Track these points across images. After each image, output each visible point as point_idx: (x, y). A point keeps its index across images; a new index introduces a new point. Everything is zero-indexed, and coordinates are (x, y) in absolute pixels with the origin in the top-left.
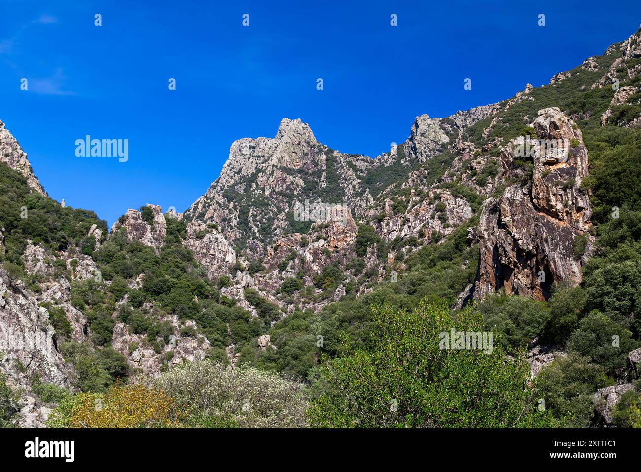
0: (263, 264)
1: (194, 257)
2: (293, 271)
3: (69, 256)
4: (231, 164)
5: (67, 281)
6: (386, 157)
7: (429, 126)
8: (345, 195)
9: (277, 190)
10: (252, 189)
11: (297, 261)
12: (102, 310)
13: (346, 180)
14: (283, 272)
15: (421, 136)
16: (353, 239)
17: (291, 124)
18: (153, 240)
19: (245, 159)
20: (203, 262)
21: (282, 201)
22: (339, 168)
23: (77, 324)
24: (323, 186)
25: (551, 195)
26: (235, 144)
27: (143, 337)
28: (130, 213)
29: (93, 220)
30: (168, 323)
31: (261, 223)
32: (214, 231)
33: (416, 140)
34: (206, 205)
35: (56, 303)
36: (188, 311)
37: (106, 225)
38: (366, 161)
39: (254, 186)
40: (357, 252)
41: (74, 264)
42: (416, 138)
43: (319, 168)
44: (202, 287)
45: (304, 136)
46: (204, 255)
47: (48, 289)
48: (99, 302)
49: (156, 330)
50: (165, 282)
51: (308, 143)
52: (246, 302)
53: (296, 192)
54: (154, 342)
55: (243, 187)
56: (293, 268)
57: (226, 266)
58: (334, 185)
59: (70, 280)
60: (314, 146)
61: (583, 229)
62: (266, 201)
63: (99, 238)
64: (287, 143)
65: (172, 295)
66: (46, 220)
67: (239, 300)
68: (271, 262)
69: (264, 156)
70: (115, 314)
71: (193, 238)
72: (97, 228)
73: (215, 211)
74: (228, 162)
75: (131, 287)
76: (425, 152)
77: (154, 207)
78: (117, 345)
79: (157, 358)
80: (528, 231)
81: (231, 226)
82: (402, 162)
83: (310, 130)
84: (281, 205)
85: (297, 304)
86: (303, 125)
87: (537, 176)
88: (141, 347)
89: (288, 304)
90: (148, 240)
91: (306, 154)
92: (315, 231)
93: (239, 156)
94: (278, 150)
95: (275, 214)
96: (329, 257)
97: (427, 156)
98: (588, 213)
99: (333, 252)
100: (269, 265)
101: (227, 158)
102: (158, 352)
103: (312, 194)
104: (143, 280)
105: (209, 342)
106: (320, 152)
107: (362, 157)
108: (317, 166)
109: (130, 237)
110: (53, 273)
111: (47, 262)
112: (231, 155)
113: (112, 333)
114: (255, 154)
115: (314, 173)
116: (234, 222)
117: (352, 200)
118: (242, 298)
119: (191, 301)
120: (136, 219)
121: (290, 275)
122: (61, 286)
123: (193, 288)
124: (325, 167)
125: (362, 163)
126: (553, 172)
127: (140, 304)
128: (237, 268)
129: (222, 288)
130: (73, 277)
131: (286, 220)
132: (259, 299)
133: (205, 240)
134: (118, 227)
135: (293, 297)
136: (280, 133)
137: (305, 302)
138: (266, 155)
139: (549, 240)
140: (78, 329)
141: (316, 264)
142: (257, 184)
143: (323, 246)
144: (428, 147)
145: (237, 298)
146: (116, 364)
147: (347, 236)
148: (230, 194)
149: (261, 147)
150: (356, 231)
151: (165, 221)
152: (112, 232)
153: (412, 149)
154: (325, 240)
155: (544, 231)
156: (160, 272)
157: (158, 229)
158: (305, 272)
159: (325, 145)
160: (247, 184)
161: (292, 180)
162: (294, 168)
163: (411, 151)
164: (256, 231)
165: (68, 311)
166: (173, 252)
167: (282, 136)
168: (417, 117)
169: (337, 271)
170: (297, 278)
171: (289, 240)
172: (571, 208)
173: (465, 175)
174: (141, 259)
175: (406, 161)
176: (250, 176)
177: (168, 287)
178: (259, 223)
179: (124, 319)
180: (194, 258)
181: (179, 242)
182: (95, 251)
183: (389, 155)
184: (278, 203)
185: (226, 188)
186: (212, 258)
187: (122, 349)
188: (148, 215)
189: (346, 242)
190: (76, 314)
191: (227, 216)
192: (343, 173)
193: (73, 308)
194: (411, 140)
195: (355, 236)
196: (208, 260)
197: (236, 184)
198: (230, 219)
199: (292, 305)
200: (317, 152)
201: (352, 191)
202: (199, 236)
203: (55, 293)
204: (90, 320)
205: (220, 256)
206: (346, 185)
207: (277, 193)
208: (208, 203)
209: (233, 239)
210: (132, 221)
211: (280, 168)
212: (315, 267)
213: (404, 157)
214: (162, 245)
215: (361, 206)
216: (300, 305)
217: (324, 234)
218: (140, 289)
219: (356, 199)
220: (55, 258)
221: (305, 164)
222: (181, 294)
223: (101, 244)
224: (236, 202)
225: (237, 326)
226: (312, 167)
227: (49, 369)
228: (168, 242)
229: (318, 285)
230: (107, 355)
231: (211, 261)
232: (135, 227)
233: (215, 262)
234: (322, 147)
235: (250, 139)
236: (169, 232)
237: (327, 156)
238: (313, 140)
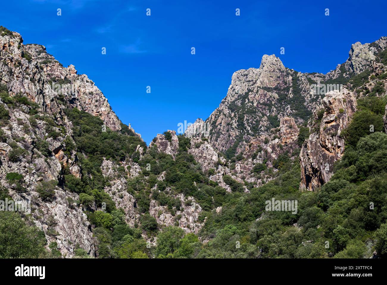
0: (243, 156)
1: (195, 158)
2: (261, 159)
3: (126, 164)
4: (233, 87)
5: (124, 179)
6: (334, 72)
7: (361, 50)
8: (305, 101)
9: (261, 102)
10: (246, 103)
11: (263, 152)
12: (143, 194)
13: (305, 92)
14: (255, 160)
15: (356, 57)
16: (296, 137)
17: (268, 59)
18: (171, 151)
19: (241, 83)
20: (200, 161)
21: (265, 109)
22: (301, 84)
23: (130, 202)
24: (290, 97)
25: (326, 140)
26: (235, 74)
27: (165, 207)
28: (158, 136)
29: (138, 142)
30: (178, 198)
31: (252, 124)
32: (206, 143)
33: (352, 60)
34: (217, 116)
35: (119, 192)
36: (189, 191)
37: (146, 144)
38: (321, 77)
39: (247, 101)
40: (299, 145)
41: (129, 168)
42: (353, 59)
43: (287, 85)
44: (198, 177)
45: (277, 65)
46: (200, 157)
47: (115, 184)
48: (142, 189)
49: (172, 203)
50: (177, 175)
51: (280, 70)
52: (224, 183)
53: (273, 103)
54: (171, 210)
55: (240, 101)
56: (260, 157)
57: (213, 163)
58: (298, 96)
59: (126, 178)
60: (283, 71)
61: (340, 157)
62: (254, 110)
63: (141, 152)
64: (266, 71)
65: (181, 182)
66: (113, 145)
67: (220, 182)
68: (247, 154)
69: (253, 80)
70: (151, 195)
71: (194, 148)
72: (141, 146)
73: (222, 119)
74: (231, 86)
75: (159, 179)
76: (359, 67)
77: (171, 131)
78: (152, 212)
79: (173, 219)
80: (316, 158)
81: (232, 128)
82: (344, 75)
83: (281, 61)
84: (264, 111)
85: (263, 179)
86: (276, 59)
87: (322, 129)
88: (165, 213)
89: (257, 179)
90: (169, 151)
91: (279, 77)
92: (273, 134)
93: (238, 82)
94: (261, 76)
95: (261, 118)
96: (282, 149)
97: (361, 70)
98: (342, 148)
99: (284, 146)
100: (246, 156)
101: (230, 84)
102: (174, 215)
103: (284, 103)
104: (165, 175)
105: (201, 208)
106: (288, 74)
107: (318, 74)
108: (286, 84)
109: (159, 150)
110: (117, 175)
111: (114, 169)
112: (232, 81)
113: (149, 206)
114: (248, 80)
115: (284, 89)
116: (235, 125)
117: (310, 104)
118: (221, 181)
119: (191, 185)
120: (161, 139)
121: (259, 161)
122: (122, 182)
123: (192, 177)
124: (291, 85)
125: (318, 78)
126: (329, 127)
127: (164, 188)
128: (218, 164)
129: (210, 176)
130: (128, 176)
131: (268, 121)
132: (231, 181)
133: (200, 148)
134: (153, 145)
135: (261, 175)
136: (262, 64)
137: (267, 178)
138: (254, 80)
139: (323, 164)
140: (131, 205)
141: (274, 154)
142: (249, 100)
143: (278, 143)
144: (361, 64)
145: (218, 181)
146: (150, 223)
147: (292, 135)
148: (232, 107)
149: (251, 75)
150: (298, 132)
151: (178, 139)
152: (149, 148)
153: (350, 66)
154: (279, 139)
155: (321, 159)
156: (175, 169)
157: (174, 144)
158: (268, 159)
159: (292, 69)
160: (242, 100)
161: (270, 95)
162: (271, 87)
163: (350, 67)
164: (249, 129)
165: (125, 195)
166: (182, 157)
167: (264, 66)
168: (353, 44)
169: (286, 158)
170: (263, 163)
171: (258, 140)
172: (335, 146)
173: (361, 93)
174: (165, 162)
175: (346, 74)
176: (244, 94)
177: (179, 178)
178: (250, 124)
179: (155, 197)
180: (194, 160)
181: (186, 151)
182: (140, 160)
183: (335, 71)
184: (262, 110)
185: (230, 103)
186: (205, 159)
187: (155, 214)
188: (168, 136)
189: (292, 139)
190: (129, 197)
191: (230, 122)
192: (303, 87)
193: (128, 194)
194: (349, 60)
195: (298, 135)
196: (202, 160)
197: (236, 100)
198: (232, 124)
199: (260, 180)
200: (286, 75)
201: (310, 99)
202: (197, 147)
203: (118, 186)
204: (137, 199)
205: (209, 157)
206: (305, 95)
207: (261, 104)
208: (218, 115)
209: (235, 136)
210: (160, 141)
211: (263, 88)
212: (274, 156)
213: (345, 72)
214: (176, 154)
215: (315, 108)
216: (265, 180)
217: (278, 135)
218: (164, 180)
219: (313, 103)
220: (118, 166)
221: (278, 84)
222: (186, 182)
223: (143, 155)
224: (236, 112)
225: (217, 198)
226: (283, 85)
227: (83, 241)
228: (180, 151)
229: (276, 167)
230: (146, 218)
231: (204, 161)
232: (162, 144)
233: (206, 161)
234: (289, 71)
235: (244, 70)
236: (180, 145)
237: (293, 77)
238: (283, 67)
